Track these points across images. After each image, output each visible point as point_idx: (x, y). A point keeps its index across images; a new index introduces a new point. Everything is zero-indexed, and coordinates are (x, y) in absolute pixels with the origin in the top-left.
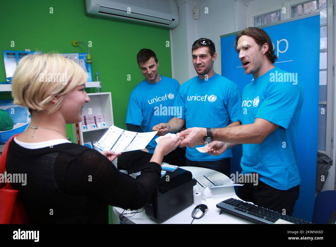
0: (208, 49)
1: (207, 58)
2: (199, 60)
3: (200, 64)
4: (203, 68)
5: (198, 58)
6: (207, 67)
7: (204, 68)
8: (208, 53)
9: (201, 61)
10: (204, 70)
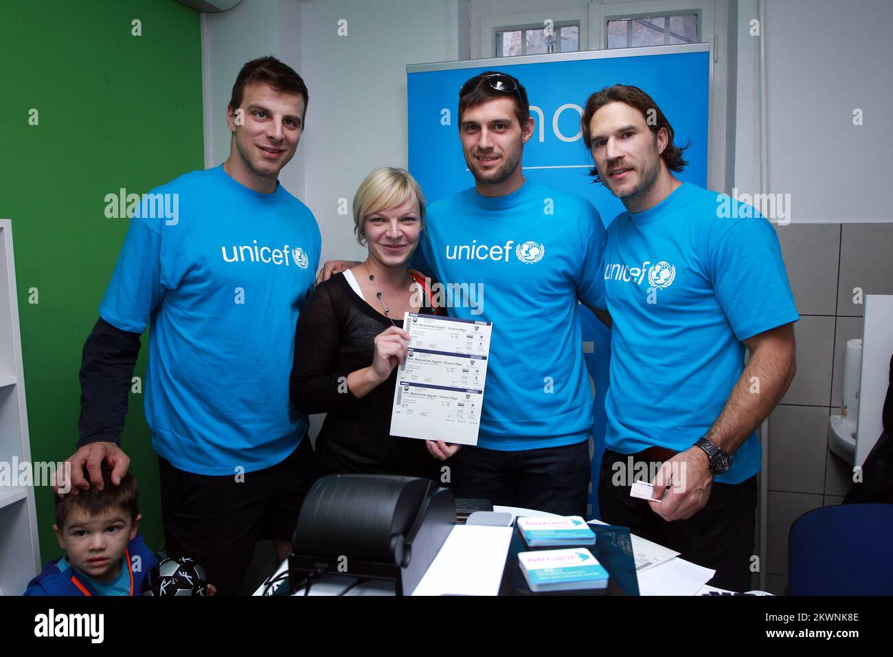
0: (514, 106)
1: (510, 131)
2: (487, 136)
3: (490, 149)
4: (497, 161)
5: (485, 130)
6: (508, 160)
7: (499, 164)
8: (514, 116)
9: (493, 141)
10: (501, 168)
